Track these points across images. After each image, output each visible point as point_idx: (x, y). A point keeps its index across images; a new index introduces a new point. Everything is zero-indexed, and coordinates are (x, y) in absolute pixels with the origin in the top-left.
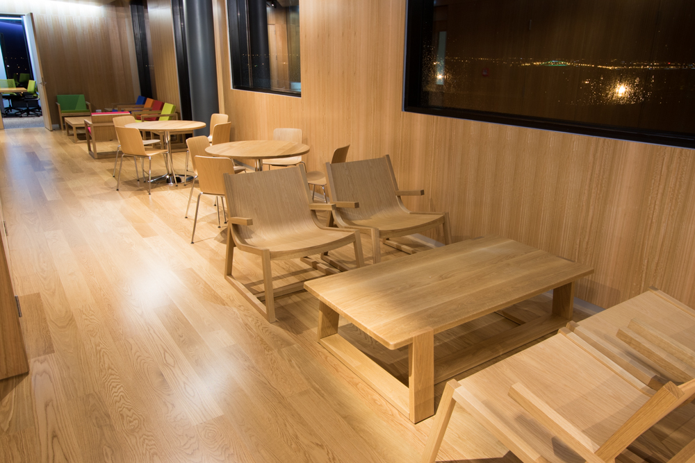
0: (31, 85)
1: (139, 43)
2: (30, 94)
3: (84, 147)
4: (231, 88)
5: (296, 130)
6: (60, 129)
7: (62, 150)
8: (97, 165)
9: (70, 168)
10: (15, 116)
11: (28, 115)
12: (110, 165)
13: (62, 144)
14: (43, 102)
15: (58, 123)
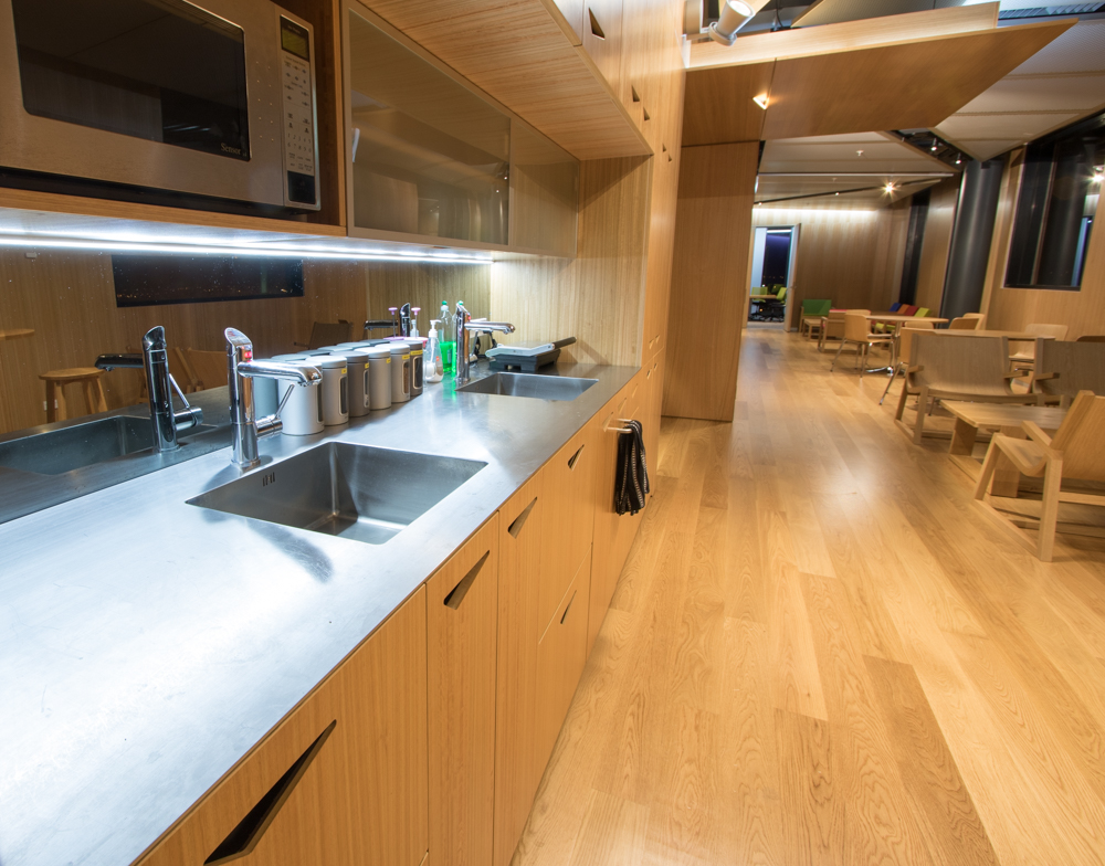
0: (782, 291)
1: (911, 246)
2: (778, 301)
3: (815, 344)
4: (1002, 286)
5: (1060, 326)
6: (798, 331)
7: (793, 344)
8: (823, 356)
9: (795, 355)
10: (759, 320)
11: (771, 320)
12: (832, 357)
13: (795, 341)
14: (788, 311)
15: (797, 325)
